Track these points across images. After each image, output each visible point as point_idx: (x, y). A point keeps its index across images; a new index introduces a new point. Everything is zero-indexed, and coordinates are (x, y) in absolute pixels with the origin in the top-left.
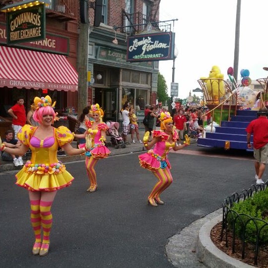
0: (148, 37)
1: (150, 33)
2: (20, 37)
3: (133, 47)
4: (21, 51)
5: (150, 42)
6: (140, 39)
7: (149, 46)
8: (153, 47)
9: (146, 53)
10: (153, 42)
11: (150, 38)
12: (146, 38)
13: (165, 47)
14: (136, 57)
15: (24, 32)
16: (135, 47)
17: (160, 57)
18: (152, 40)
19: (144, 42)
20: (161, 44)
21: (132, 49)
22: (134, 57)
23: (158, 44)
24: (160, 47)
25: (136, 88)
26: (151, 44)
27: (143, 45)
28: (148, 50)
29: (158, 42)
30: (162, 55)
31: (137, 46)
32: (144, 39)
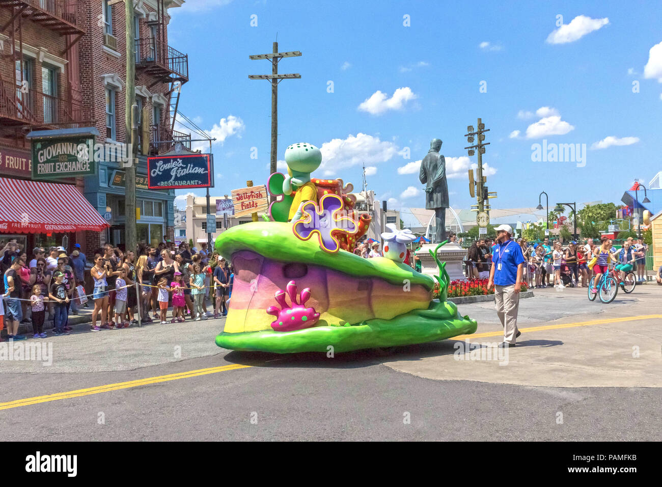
0: (178, 160)
1: (180, 153)
2: (55, 170)
3: (157, 171)
4: (45, 185)
5: (181, 165)
6: (166, 161)
7: (179, 170)
8: (186, 171)
9: (177, 179)
10: (185, 166)
11: (180, 161)
12: (175, 160)
13: (202, 173)
14: (162, 184)
15: (61, 165)
16: (159, 171)
17: (196, 184)
18: (183, 163)
19: (172, 165)
20: (197, 168)
21: (156, 174)
22: (159, 184)
23: (193, 168)
24: (196, 172)
25: (149, 223)
26: (183, 168)
27: (171, 169)
28: (178, 176)
29: (192, 166)
30: (200, 182)
31: (162, 170)
32: (172, 161)
